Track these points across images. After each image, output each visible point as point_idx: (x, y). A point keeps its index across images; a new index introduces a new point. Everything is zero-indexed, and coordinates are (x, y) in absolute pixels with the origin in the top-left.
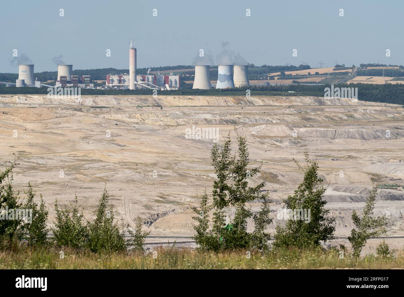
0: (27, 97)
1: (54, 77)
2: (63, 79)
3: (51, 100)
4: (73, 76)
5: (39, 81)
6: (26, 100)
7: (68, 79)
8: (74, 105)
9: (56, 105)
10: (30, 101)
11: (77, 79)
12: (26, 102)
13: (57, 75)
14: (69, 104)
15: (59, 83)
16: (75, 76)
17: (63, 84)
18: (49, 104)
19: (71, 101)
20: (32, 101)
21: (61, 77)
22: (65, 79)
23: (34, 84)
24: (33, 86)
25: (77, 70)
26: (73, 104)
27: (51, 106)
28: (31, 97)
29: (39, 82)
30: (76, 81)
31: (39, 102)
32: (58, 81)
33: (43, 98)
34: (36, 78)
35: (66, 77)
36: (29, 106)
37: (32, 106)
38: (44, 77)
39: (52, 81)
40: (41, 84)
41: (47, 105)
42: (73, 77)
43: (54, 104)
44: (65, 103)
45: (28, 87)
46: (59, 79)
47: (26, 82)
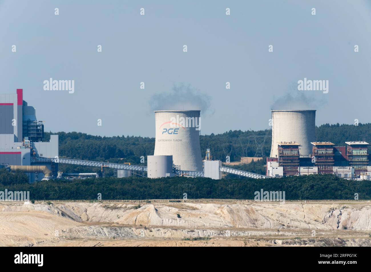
0: (182, 208)
1: (260, 147)
2: (287, 152)
3: (253, 217)
4: (318, 143)
5: (217, 159)
6: (179, 216)
7: (303, 153)
8: (322, 231)
9: (267, 229)
10: (192, 219)
11: (330, 151)
12: (179, 223)
13: (269, 141)
14: (306, 226)
15: (275, 164)
16: (323, 143)
17: (289, 169)
18: (248, 229)
19: (313, 217)
20: (197, 219)
21: (284, 147)
22: (294, 152)
23: (200, 167)
24: (198, 174)
25: (327, 125)
26: (320, 226)
27: (254, 233)
28: (194, 209)
29: (217, 163)
30: (327, 157)
31: (218, 222)
32: (273, 160)
33: (231, 212)
34: (208, 151)
35: (296, 147)
36: (188, 235)
37: (196, 236)
38: (229, 148)
39: (256, 159)
40: (223, 169)
41: (241, 229)
42: (318, 146)
43: (265, 226)
44: (296, 224)
45: (184, 179)
46: (275, 153)
47: (176, 162)
